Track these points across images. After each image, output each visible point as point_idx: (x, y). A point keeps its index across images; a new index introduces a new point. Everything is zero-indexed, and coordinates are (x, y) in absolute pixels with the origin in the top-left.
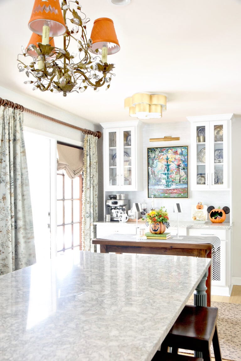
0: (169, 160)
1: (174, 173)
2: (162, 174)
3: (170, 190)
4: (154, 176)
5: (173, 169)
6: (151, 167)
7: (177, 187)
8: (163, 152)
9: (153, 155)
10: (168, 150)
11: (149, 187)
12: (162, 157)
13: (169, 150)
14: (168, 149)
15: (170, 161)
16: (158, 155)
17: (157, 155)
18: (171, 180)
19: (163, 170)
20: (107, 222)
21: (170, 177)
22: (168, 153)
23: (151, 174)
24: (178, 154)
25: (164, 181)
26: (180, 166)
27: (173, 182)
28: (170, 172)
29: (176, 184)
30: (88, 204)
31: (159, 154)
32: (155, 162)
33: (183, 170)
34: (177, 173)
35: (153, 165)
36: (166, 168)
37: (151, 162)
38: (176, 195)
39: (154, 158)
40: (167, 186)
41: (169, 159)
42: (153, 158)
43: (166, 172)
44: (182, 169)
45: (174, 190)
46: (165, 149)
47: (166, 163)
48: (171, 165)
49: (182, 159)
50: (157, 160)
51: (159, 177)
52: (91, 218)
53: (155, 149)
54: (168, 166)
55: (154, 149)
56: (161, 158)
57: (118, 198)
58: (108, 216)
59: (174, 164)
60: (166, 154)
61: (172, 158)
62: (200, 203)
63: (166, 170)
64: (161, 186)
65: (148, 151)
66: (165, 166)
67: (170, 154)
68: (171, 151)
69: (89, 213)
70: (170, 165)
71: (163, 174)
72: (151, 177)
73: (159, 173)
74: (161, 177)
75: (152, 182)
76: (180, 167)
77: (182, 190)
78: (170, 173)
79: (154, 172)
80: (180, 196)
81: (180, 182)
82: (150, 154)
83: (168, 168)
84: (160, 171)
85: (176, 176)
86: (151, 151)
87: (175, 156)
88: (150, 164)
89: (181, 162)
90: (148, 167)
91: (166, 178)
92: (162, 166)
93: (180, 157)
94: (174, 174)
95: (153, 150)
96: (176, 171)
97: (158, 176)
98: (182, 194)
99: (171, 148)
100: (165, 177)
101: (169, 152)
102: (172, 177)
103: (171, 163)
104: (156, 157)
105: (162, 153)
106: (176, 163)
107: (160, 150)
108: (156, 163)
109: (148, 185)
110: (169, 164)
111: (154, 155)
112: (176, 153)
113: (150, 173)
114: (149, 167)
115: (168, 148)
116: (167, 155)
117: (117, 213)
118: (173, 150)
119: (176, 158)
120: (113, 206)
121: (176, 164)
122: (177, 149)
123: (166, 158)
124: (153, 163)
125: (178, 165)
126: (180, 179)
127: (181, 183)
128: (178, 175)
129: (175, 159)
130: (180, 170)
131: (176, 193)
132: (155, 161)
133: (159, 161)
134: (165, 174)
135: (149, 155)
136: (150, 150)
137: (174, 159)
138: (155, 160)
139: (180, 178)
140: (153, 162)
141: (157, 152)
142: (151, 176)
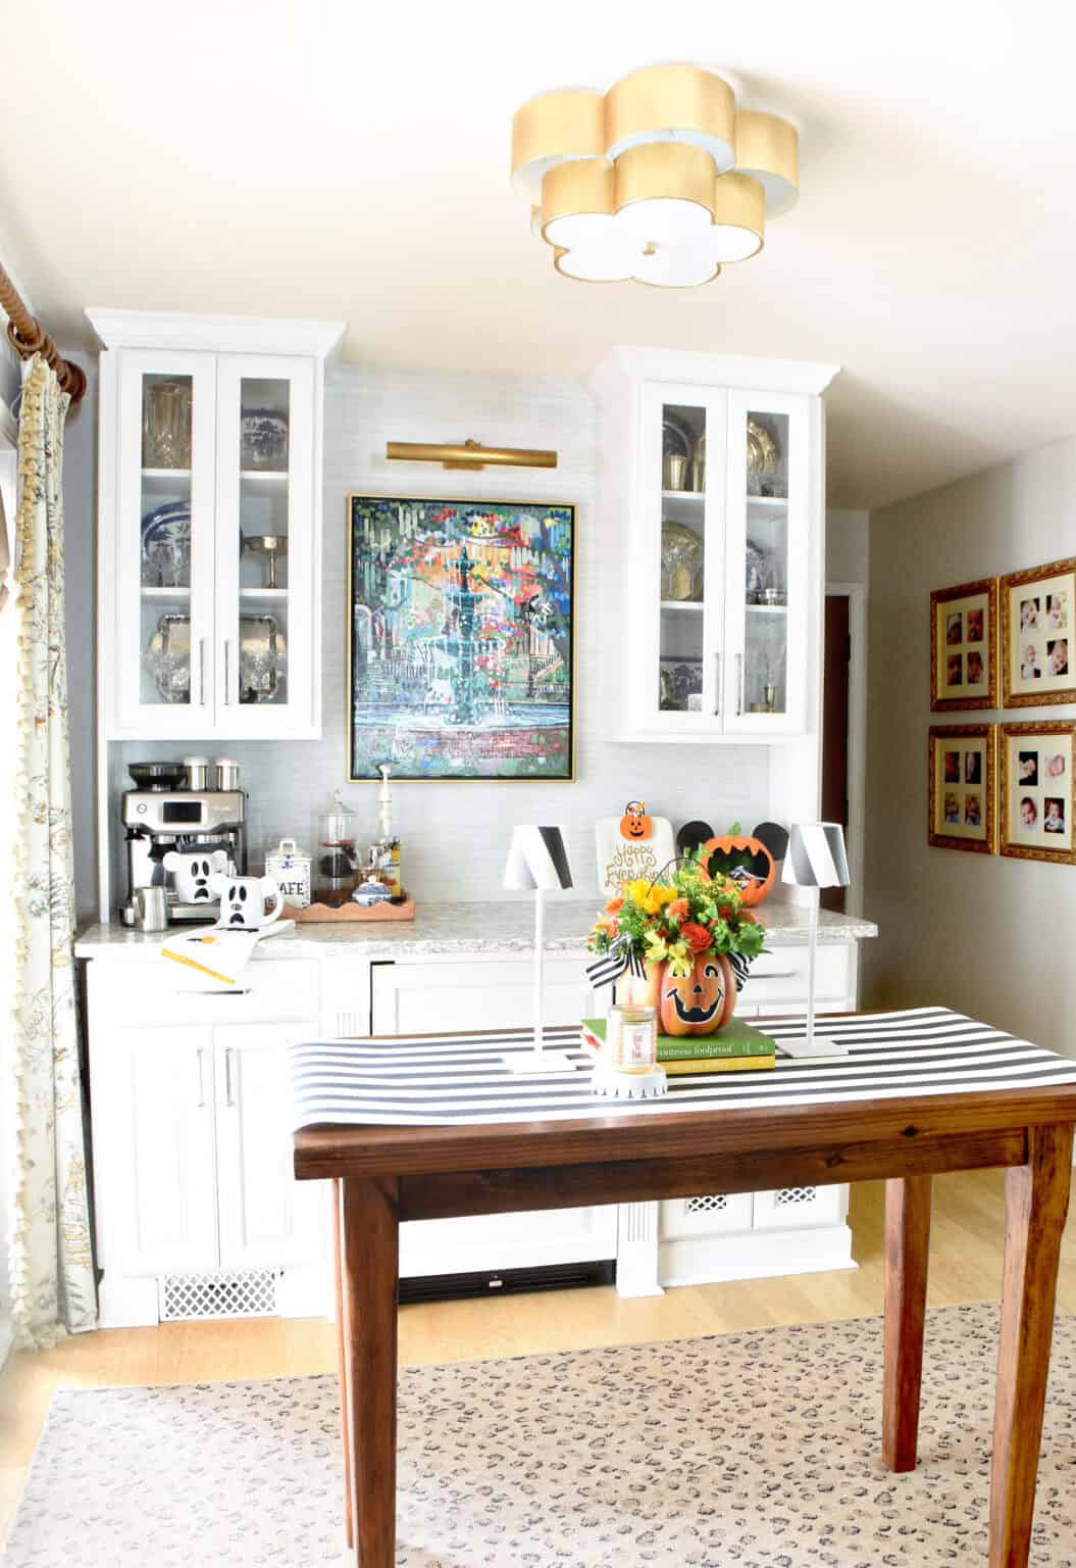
0: (476, 571)
1: (502, 644)
2: (435, 650)
3: (478, 735)
4: (388, 656)
5: (493, 624)
6: (373, 609)
7: (515, 719)
8: (441, 527)
9: (386, 542)
10: (470, 519)
11: (357, 720)
12: (434, 551)
13: (476, 519)
14: (471, 514)
15: (478, 577)
16: (412, 541)
17: (405, 540)
18: (482, 680)
19: (441, 628)
21: (477, 668)
22: (470, 535)
23: (370, 643)
24: (522, 545)
25: (443, 689)
26: (531, 609)
27: (492, 692)
28: (477, 639)
29: (510, 704)
31: (421, 538)
32: (396, 577)
33: (546, 634)
34: (514, 648)
35: (382, 597)
36: (455, 613)
37: (370, 577)
38: (510, 766)
39: (389, 555)
40: (464, 713)
41: (472, 566)
42: (383, 558)
43: (457, 636)
44: (541, 628)
45: (497, 735)
46: (452, 514)
47: (458, 587)
48: (483, 604)
49: (544, 571)
50: (404, 571)
51: (417, 663)
52: (59, 915)
53: (397, 504)
54: (468, 603)
55: (392, 505)
56: (429, 557)
57: (196, 782)
59: (499, 596)
60: (458, 541)
61: (489, 564)
62: (633, 805)
63: (458, 625)
64: (426, 713)
65: (354, 512)
66: (452, 606)
67: (479, 541)
68: (486, 526)
69: (46, 885)
70: (480, 600)
71: (440, 646)
72: (370, 661)
73: (421, 641)
74: (429, 665)
75: (373, 690)
76: (534, 617)
77: (542, 740)
78: (476, 644)
79: (389, 634)
80: (532, 770)
81: (529, 695)
82: (369, 534)
83: (470, 619)
84: (421, 630)
85: (511, 661)
86: (373, 514)
87: (505, 552)
88: (362, 589)
89: (537, 590)
90: (354, 603)
91: (458, 671)
92: (436, 605)
93: (536, 561)
94: (500, 653)
95: (383, 512)
96: (509, 634)
97: (411, 659)
98: (541, 760)
99: (488, 510)
100: (448, 662)
101: (476, 531)
102: (490, 665)
103: (486, 590)
104: (400, 551)
105: (438, 534)
106: (512, 591)
107: (422, 516)
108: (402, 583)
109: (353, 708)
110: (472, 593)
111: (389, 539)
112: (511, 536)
113: (366, 639)
114: (357, 607)
115: (469, 508)
116: (463, 543)
117: (201, 875)
118: (496, 523)
119: (512, 567)
120: (166, 834)
121: (512, 597)
122: (517, 518)
123: (457, 557)
124: (383, 586)
125: (523, 605)
126: (531, 679)
127: (538, 701)
128: (523, 658)
129: (507, 569)
130: (534, 629)
131: (507, 753)
132: (394, 572)
133: (419, 575)
134: (453, 649)
135: (362, 539)
136: (367, 512)
137: (498, 568)
138: (393, 568)
139: (533, 672)
140: (384, 578)
141: (408, 523)
142: (372, 654)
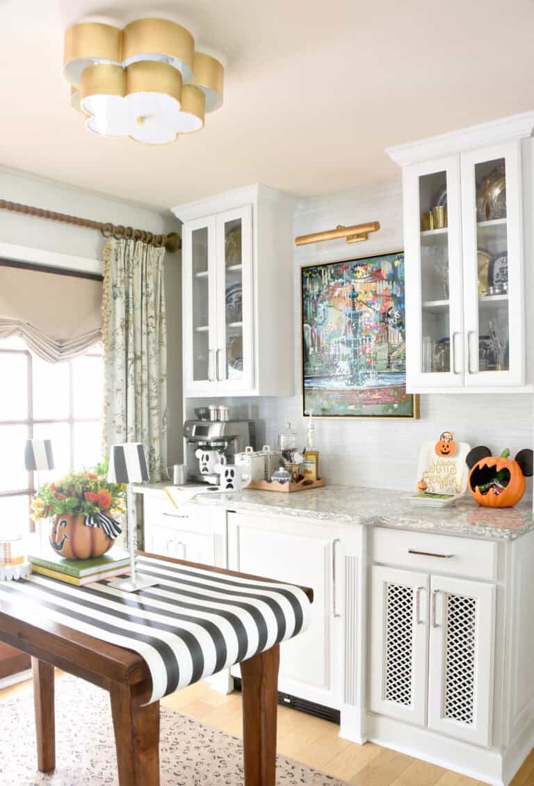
0: (359, 298)
1: (374, 338)
2: (340, 345)
3: (361, 392)
4: (319, 349)
5: (368, 327)
6: (311, 325)
7: (381, 382)
8: (341, 277)
9: (317, 288)
10: (356, 269)
11: (306, 385)
12: (339, 290)
13: (359, 268)
14: (356, 266)
15: (361, 301)
16: (329, 286)
17: (325, 287)
18: (364, 360)
19: (343, 332)
20: (177, 485)
21: (361, 353)
22: (356, 278)
23: (310, 344)
24: (382, 279)
25: (344, 366)
26: (389, 316)
27: (369, 367)
28: (361, 336)
29: (379, 373)
30: (117, 435)
31: (332, 284)
32: (322, 306)
33: (397, 331)
34: (380, 340)
35: (315, 319)
36: (350, 322)
37: (310, 309)
38: (379, 409)
39: (318, 296)
40: (354, 379)
41: (357, 295)
42: (315, 298)
43: (350, 336)
44: (394, 327)
45: (372, 391)
46: (346, 268)
47: (350, 308)
48: (363, 316)
49: (395, 293)
50: (325, 303)
51: (332, 353)
53: (321, 267)
54: (356, 316)
55: (319, 269)
56: (336, 294)
57: (212, 416)
58: (179, 470)
59: (371, 310)
60: (350, 282)
61: (366, 292)
62: (445, 434)
63: (351, 330)
64: (337, 380)
65: (302, 276)
66: (348, 319)
67: (361, 281)
68: (364, 271)
70: (361, 314)
71: (343, 343)
72: (310, 353)
73: (333, 341)
74: (337, 353)
75: (312, 369)
76: (390, 321)
77: (396, 393)
78: (360, 339)
79: (319, 338)
80: (390, 412)
81: (389, 367)
82: (309, 286)
83: (357, 325)
84: (333, 334)
85: (378, 348)
86: (310, 275)
87: (374, 284)
88: (307, 316)
89: (391, 304)
90: (303, 323)
91: (351, 356)
92: (340, 318)
93: (390, 287)
94: (372, 343)
95: (315, 273)
96: (376, 332)
97: (329, 350)
98: (396, 406)
99: (364, 262)
100: (347, 351)
101: (359, 275)
102: (367, 351)
103: (364, 308)
104: (323, 293)
105: (340, 280)
106: (378, 307)
107: (333, 272)
108: (324, 310)
109: (304, 379)
110: (357, 311)
111: (317, 287)
112: (376, 275)
113: (309, 342)
114: (305, 325)
115: (355, 263)
116: (352, 283)
117: (204, 460)
118: (369, 269)
119: (378, 293)
121: (378, 310)
122: (379, 265)
123: (350, 292)
124: (315, 313)
125: (384, 314)
126: (389, 358)
127: (393, 370)
128: (385, 345)
129: (375, 294)
130: (390, 327)
131: (377, 402)
132: (320, 305)
133: (331, 305)
134: (348, 344)
135: (306, 289)
136: (308, 275)
137: (371, 294)
138: (320, 303)
139: (390, 353)
140: (316, 309)
141: (326, 278)
142: (311, 350)
